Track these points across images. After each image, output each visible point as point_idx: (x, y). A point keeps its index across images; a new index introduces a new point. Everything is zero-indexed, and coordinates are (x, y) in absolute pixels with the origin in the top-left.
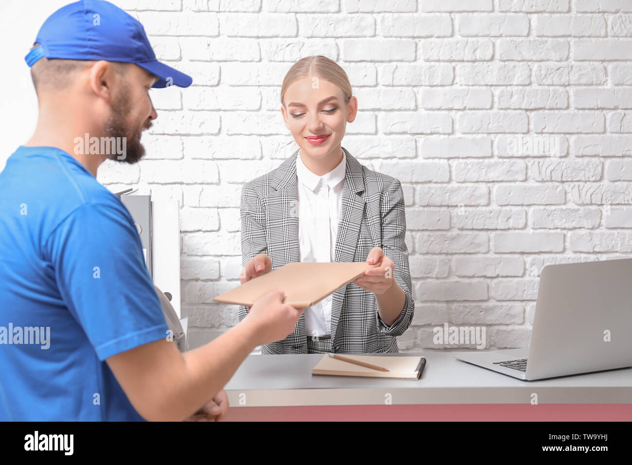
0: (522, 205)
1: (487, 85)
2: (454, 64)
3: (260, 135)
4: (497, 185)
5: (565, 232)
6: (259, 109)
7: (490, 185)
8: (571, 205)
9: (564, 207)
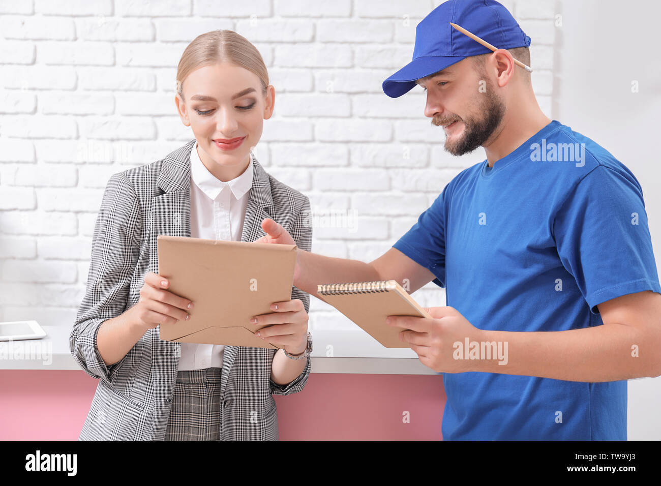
0: (344, 191)
1: (306, 67)
2: (273, 45)
3: (76, 115)
4: (319, 170)
5: (390, 219)
6: (75, 88)
7: (312, 170)
8: (396, 193)
9: (388, 194)
